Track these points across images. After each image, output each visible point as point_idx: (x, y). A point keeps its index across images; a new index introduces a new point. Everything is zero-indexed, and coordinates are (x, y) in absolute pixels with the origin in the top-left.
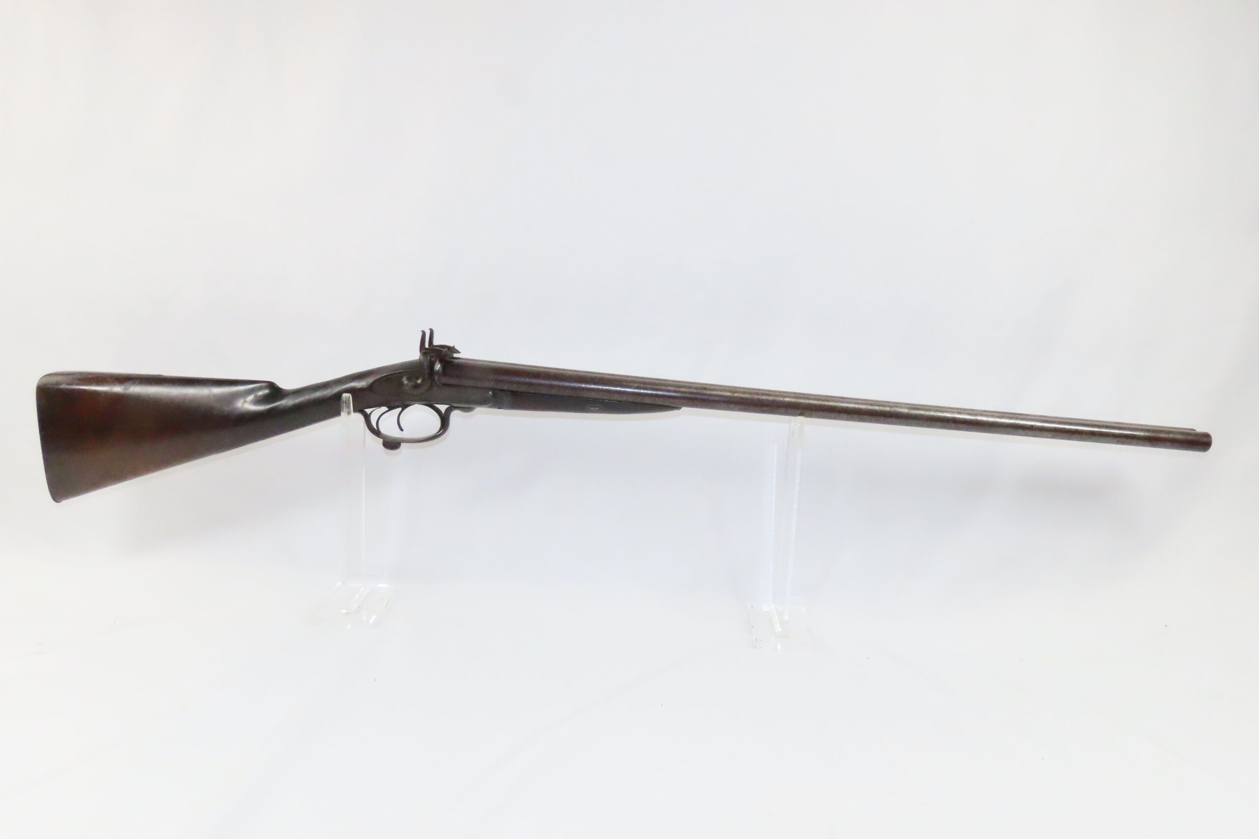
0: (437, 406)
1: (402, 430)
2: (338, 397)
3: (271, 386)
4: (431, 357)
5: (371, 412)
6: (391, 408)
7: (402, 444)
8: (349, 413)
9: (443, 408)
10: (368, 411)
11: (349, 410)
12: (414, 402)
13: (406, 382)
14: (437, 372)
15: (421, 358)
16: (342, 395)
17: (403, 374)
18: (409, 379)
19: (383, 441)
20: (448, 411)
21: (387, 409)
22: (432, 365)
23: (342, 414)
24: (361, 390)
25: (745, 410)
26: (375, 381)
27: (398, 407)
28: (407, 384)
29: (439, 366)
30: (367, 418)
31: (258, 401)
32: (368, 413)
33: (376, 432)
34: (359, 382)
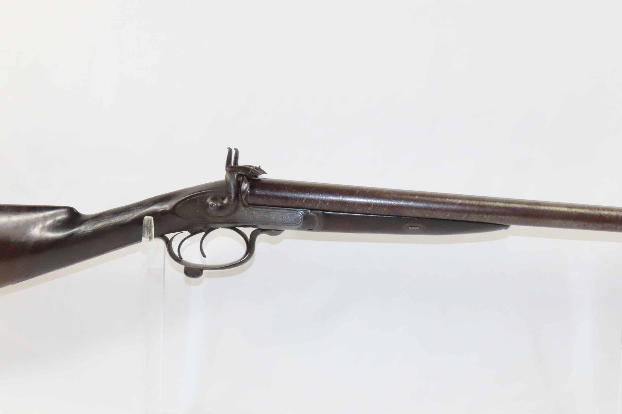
0: (241, 229)
1: (205, 256)
2: (139, 221)
3: (71, 211)
4: (239, 176)
5: (174, 236)
6: (193, 234)
7: (204, 271)
8: (150, 238)
9: (248, 231)
10: (169, 236)
11: (150, 235)
12: (218, 225)
13: (211, 203)
14: (245, 191)
15: (228, 177)
16: (144, 218)
17: (208, 194)
18: (214, 199)
19: (185, 267)
20: (254, 235)
21: (189, 234)
22: (238, 185)
23: (143, 239)
24: (164, 213)
25: (584, 227)
26: (179, 203)
27: (201, 231)
28: (212, 205)
29: (246, 185)
30: (168, 243)
31: (55, 227)
32: (170, 239)
33: (178, 259)
34: (162, 205)
